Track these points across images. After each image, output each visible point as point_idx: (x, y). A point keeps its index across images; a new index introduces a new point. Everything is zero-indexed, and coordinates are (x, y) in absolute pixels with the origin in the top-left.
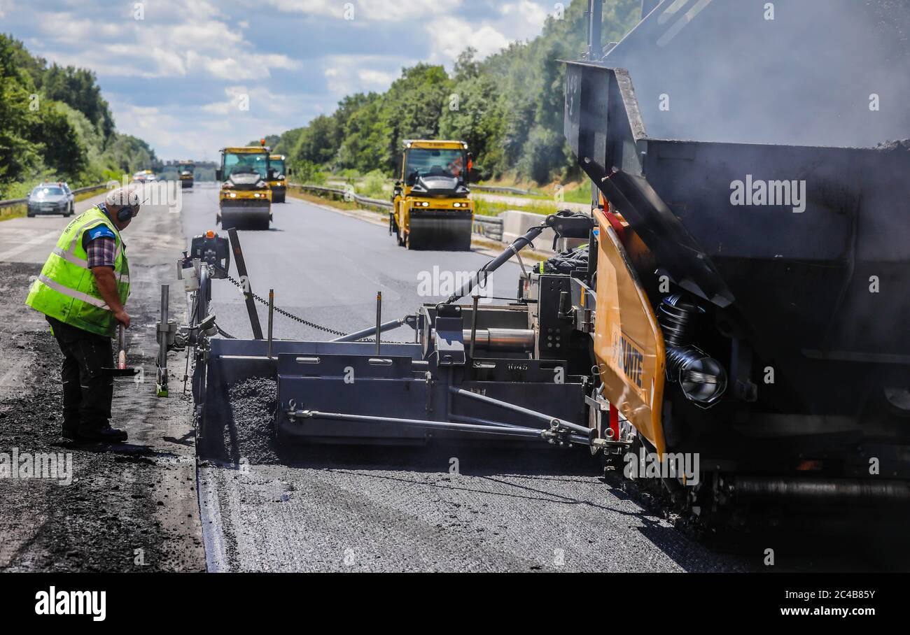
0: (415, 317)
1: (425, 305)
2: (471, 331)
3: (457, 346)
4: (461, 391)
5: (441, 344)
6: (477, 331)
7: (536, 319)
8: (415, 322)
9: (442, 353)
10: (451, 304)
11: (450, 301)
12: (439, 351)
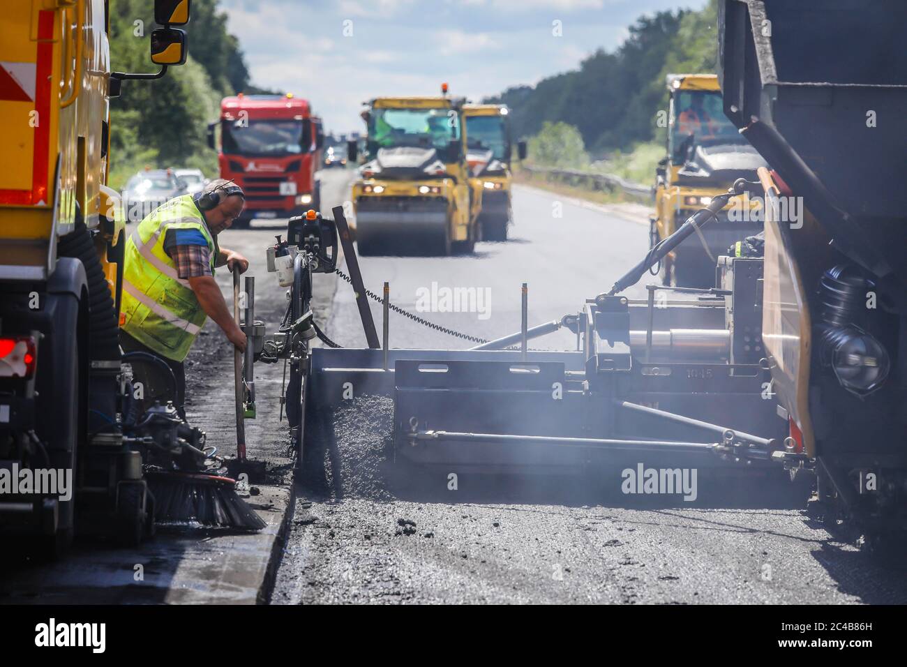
0: (576, 317)
1: (588, 301)
2: (645, 333)
3: (621, 348)
4: (626, 403)
5: (602, 346)
6: (654, 333)
7: (732, 315)
8: (575, 323)
9: (602, 356)
10: (616, 295)
11: (613, 292)
12: (599, 354)
